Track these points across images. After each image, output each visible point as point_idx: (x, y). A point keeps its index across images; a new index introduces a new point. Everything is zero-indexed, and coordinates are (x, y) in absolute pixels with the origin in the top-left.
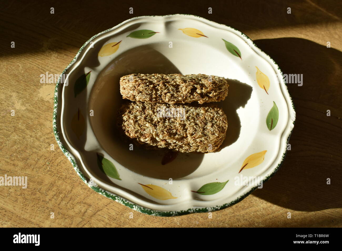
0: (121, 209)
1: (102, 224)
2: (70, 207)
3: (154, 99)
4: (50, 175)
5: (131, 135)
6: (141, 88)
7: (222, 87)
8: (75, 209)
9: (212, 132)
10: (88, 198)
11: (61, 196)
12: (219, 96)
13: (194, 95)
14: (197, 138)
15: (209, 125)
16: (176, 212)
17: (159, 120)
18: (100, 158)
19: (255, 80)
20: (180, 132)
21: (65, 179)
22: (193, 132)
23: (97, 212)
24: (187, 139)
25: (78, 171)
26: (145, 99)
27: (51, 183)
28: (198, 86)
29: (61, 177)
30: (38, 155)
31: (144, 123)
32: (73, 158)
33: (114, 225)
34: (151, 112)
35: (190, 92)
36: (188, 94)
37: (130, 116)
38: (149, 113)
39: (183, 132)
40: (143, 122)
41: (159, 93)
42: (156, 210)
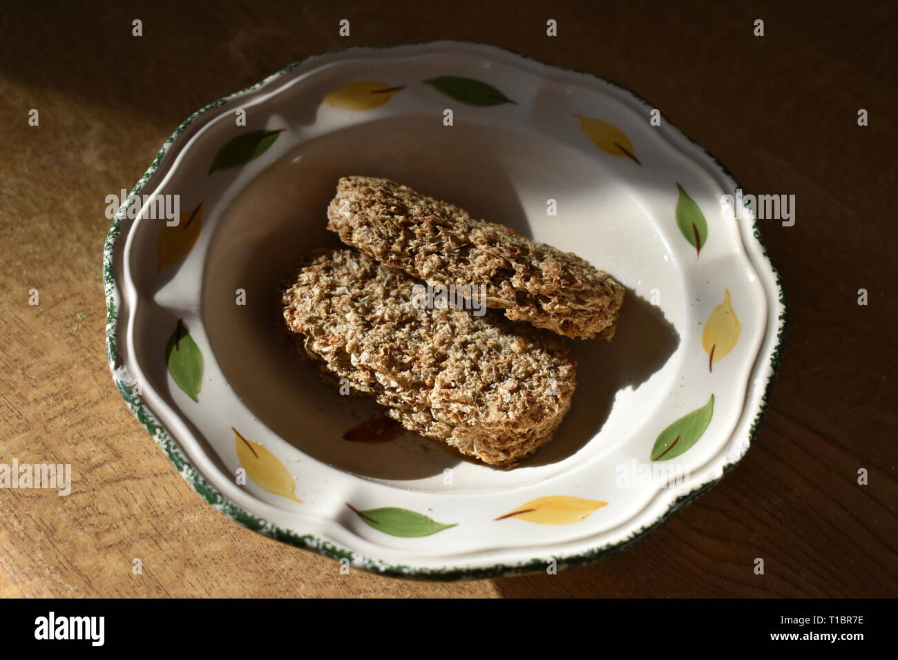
0: (185, 500)
1: (121, 512)
2: (70, 438)
3: (393, 257)
4: (70, 345)
5: (295, 323)
6: (371, 214)
7: (588, 298)
8: (79, 446)
9: (502, 404)
10: (126, 438)
11: (66, 402)
12: (571, 319)
13: (501, 288)
14: (454, 401)
15: (510, 383)
16: (273, 526)
17: (386, 317)
18: (181, 331)
19: (699, 323)
20: (419, 367)
21: (97, 369)
22: (453, 381)
23: (125, 479)
24: (427, 394)
25: (111, 335)
26: (371, 246)
27: (62, 364)
28: (520, 268)
29: (91, 361)
30: (69, 287)
31: (344, 308)
32: (116, 303)
33: (146, 527)
34: (379, 291)
35: (492, 274)
36: (485, 276)
37: (320, 278)
38: (374, 290)
39: (426, 371)
40: (344, 304)
41: (412, 243)
42: (229, 498)
